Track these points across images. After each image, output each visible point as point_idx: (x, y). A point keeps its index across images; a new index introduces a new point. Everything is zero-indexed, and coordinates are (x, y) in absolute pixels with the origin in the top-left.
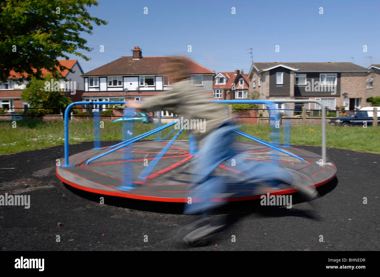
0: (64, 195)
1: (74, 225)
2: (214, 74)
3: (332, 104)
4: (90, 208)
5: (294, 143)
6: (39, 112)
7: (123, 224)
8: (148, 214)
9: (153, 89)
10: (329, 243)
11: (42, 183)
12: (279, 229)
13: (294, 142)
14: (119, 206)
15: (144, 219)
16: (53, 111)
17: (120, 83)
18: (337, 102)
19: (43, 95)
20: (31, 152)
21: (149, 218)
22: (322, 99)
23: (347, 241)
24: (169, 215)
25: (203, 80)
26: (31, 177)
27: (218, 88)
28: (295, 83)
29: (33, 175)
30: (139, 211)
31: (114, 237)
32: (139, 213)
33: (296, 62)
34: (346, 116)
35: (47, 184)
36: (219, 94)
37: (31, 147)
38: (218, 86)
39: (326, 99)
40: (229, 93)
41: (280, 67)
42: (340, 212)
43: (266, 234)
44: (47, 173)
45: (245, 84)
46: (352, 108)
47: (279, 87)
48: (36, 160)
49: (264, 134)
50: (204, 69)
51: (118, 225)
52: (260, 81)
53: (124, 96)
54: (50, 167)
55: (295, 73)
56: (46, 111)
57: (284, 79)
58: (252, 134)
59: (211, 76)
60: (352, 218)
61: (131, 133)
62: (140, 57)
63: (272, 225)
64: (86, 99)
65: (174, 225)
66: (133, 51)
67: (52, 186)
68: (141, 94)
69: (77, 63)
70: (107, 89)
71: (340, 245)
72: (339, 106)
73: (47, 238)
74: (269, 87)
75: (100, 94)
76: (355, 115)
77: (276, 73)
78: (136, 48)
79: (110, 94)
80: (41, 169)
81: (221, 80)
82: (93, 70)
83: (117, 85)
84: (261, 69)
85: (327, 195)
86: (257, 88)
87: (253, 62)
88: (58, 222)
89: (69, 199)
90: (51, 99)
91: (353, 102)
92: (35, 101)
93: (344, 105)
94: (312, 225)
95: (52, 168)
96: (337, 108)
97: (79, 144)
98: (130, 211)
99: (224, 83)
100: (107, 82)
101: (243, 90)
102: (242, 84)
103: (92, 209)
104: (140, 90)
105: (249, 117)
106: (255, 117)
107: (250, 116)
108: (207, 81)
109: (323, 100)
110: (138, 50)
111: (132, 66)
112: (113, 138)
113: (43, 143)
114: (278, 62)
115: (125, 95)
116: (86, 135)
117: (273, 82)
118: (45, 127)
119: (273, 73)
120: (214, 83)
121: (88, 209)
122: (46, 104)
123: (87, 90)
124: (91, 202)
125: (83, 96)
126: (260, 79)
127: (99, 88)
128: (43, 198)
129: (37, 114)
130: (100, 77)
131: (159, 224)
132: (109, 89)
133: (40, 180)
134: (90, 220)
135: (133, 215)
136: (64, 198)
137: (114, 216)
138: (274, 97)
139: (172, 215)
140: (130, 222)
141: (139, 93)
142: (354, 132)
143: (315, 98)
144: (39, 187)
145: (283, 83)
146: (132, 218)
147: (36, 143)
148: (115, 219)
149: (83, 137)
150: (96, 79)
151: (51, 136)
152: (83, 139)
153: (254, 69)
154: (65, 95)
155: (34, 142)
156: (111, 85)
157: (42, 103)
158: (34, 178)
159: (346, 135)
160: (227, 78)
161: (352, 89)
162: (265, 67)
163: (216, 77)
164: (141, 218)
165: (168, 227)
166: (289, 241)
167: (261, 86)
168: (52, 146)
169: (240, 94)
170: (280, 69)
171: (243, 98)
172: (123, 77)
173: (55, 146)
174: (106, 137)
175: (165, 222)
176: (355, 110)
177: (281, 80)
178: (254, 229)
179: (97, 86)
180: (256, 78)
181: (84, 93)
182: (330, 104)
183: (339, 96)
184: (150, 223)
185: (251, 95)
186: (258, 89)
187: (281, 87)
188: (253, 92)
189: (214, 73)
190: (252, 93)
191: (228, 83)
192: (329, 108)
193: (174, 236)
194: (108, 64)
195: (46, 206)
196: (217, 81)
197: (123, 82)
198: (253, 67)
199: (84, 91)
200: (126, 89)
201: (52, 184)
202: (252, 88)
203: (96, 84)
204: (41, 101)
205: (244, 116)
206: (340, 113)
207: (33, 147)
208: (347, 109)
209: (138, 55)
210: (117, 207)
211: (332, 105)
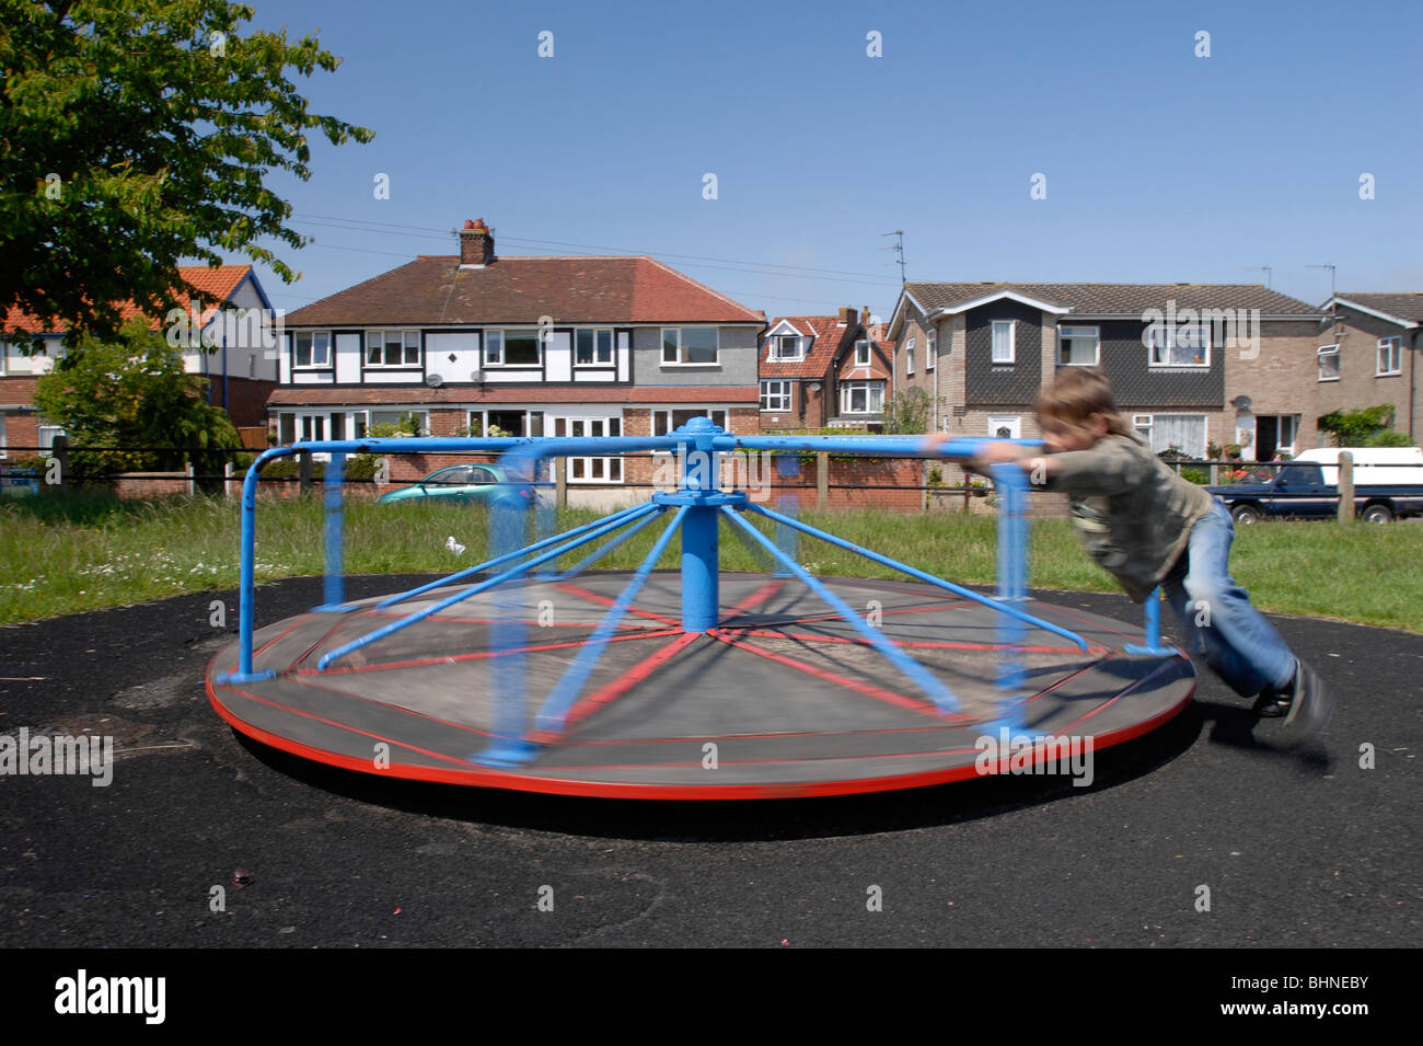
0: (240, 776)
1: (289, 880)
2: (764, 325)
3: (1194, 438)
4: (339, 819)
5: (1053, 583)
6: (104, 463)
7: (462, 874)
8: (546, 841)
9: (536, 377)
10: (1162, 931)
11: (156, 733)
12: (996, 889)
13: (1053, 578)
14: (441, 815)
15: (533, 856)
16: (155, 458)
17: (412, 355)
18: (1210, 431)
19: (120, 398)
20: (96, 617)
21: (549, 854)
22: (1156, 418)
23: (1219, 925)
24: (620, 844)
25: (721, 348)
26: (112, 711)
27: (777, 375)
28: (1060, 359)
29: (117, 703)
30: (514, 829)
31: (437, 918)
32: (514, 837)
33: (1061, 282)
34: (1244, 480)
35: (173, 735)
36: (781, 395)
37: (92, 597)
38: (777, 367)
39: (1173, 418)
40: (817, 394)
41: (1005, 301)
42: (1202, 830)
43: (951, 903)
44: (168, 697)
45: (877, 359)
46: (1265, 452)
47: (1003, 373)
48: (120, 647)
49: (944, 551)
50: (727, 307)
51: (442, 878)
52: (932, 351)
53: (425, 403)
54: (175, 674)
55: (1059, 322)
56: (129, 456)
57: (1017, 343)
58: (905, 549)
59: (752, 331)
60: (1241, 850)
61: (460, 548)
62: (489, 256)
63: (971, 873)
64: (282, 415)
65: (638, 876)
66: (462, 236)
67: (192, 744)
68: (489, 397)
69: (251, 278)
70: (362, 378)
71: (1198, 936)
72: (1218, 444)
73: (204, 925)
74: (963, 372)
75: (335, 394)
76: (1277, 478)
77: (990, 324)
78: (472, 226)
79: (373, 396)
80: (142, 680)
81: (789, 345)
82: (311, 306)
83: (400, 363)
84: (933, 306)
85: (1163, 769)
86: (920, 375)
87: (904, 280)
88: (233, 868)
89: (261, 790)
90: (147, 411)
91: (1270, 430)
92: (89, 420)
93: (1238, 440)
94: (1108, 873)
95: (185, 677)
96: (1213, 452)
97: (271, 589)
98: (480, 829)
99: (800, 358)
100: (362, 351)
101: (868, 384)
102: (864, 359)
103: (346, 822)
104: (487, 381)
105: (890, 485)
106: (914, 485)
107: (894, 480)
108: (738, 351)
109: (1162, 422)
110: (481, 232)
111: (456, 292)
112: (395, 566)
113: (136, 583)
114: (999, 281)
115: (427, 400)
116: (296, 552)
117: (978, 355)
118: (138, 523)
119: (978, 320)
120: (761, 359)
121: (332, 824)
122: (131, 433)
123: (285, 379)
124: (340, 800)
125: (270, 401)
126: (932, 345)
127: (333, 371)
128: (168, 786)
129: (96, 470)
130: (335, 333)
131: (585, 872)
132: (370, 378)
133: (146, 721)
134: (344, 862)
135: (495, 843)
136: (245, 784)
137: (428, 849)
138: (981, 410)
139: (630, 843)
140: (484, 869)
141: (483, 391)
142: (1267, 543)
143: (1131, 413)
144: (145, 748)
145: (1017, 358)
146: (492, 853)
147: (113, 584)
148: (431, 858)
149: (286, 563)
150: (321, 338)
151: (162, 557)
152: (284, 570)
153: (910, 306)
154: (204, 397)
155: (105, 579)
156: (379, 361)
157: (113, 425)
158: (121, 715)
159: (1241, 553)
160: (810, 340)
161: (1266, 384)
162: (949, 300)
163: (768, 335)
164: (520, 853)
165: (619, 882)
166: (1030, 926)
167: (935, 371)
168: (173, 595)
169: (859, 398)
170: (1006, 309)
171: (868, 411)
172: (424, 332)
173: (182, 596)
174: (368, 562)
175: (607, 868)
176: (1277, 459)
177: (1008, 347)
178: (911, 888)
179: (327, 365)
180: (916, 338)
181: (276, 392)
182: (1186, 435)
183: (1220, 408)
184: (554, 870)
185: (899, 402)
186: (926, 379)
187: (1009, 373)
188: (905, 393)
189: (760, 319)
190: (900, 396)
191: (813, 355)
192: (1185, 451)
193: (642, 914)
194: (369, 284)
195: (182, 813)
196: (772, 347)
197: (424, 350)
198: (906, 297)
199: (276, 384)
200: (436, 377)
201: (190, 735)
202: (905, 377)
203: (321, 358)
204: (113, 419)
205: (872, 482)
206: (1221, 470)
207: (101, 600)
208: (1249, 454)
209: (481, 249)
210: (435, 818)
211: (1196, 441)
